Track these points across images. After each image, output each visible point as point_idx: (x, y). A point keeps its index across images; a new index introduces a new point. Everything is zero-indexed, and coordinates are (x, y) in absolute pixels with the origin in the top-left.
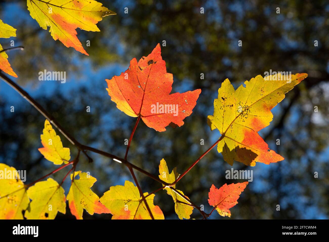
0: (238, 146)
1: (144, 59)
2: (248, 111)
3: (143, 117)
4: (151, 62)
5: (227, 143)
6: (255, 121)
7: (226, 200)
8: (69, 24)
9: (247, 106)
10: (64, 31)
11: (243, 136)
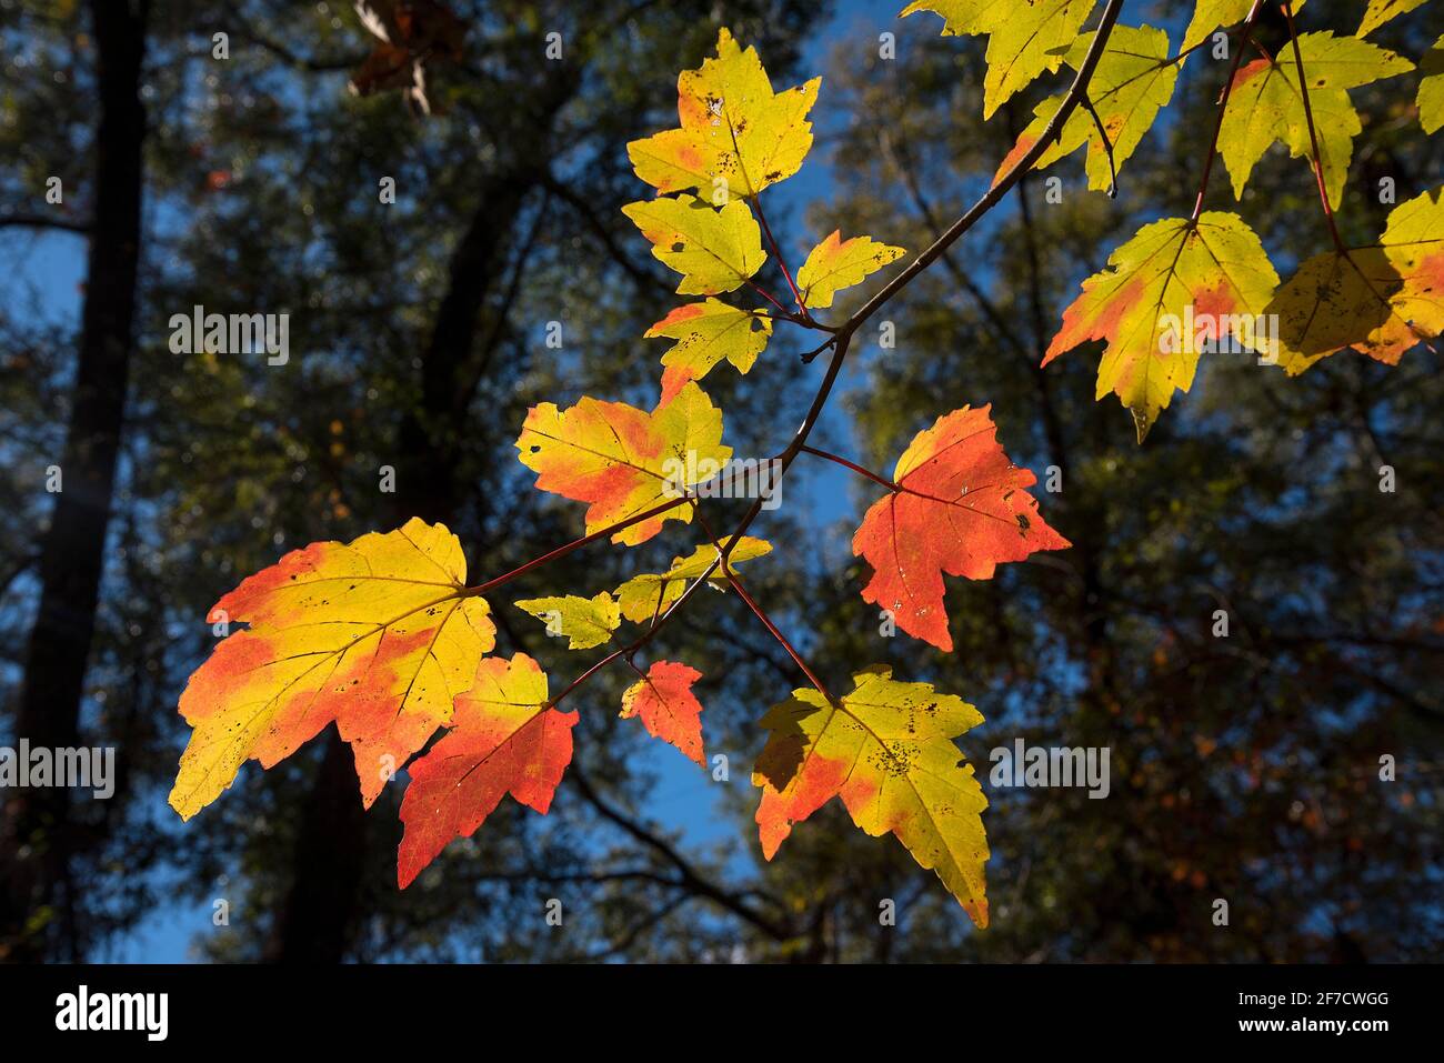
0: (808, 743)
1: (1033, 504)
2: (895, 773)
3: (894, 496)
4: (1024, 522)
5: (818, 713)
6: (868, 790)
7: (662, 707)
8: (1117, 323)
9: (908, 771)
10: (1101, 308)
11: (832, 758)
